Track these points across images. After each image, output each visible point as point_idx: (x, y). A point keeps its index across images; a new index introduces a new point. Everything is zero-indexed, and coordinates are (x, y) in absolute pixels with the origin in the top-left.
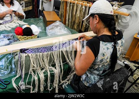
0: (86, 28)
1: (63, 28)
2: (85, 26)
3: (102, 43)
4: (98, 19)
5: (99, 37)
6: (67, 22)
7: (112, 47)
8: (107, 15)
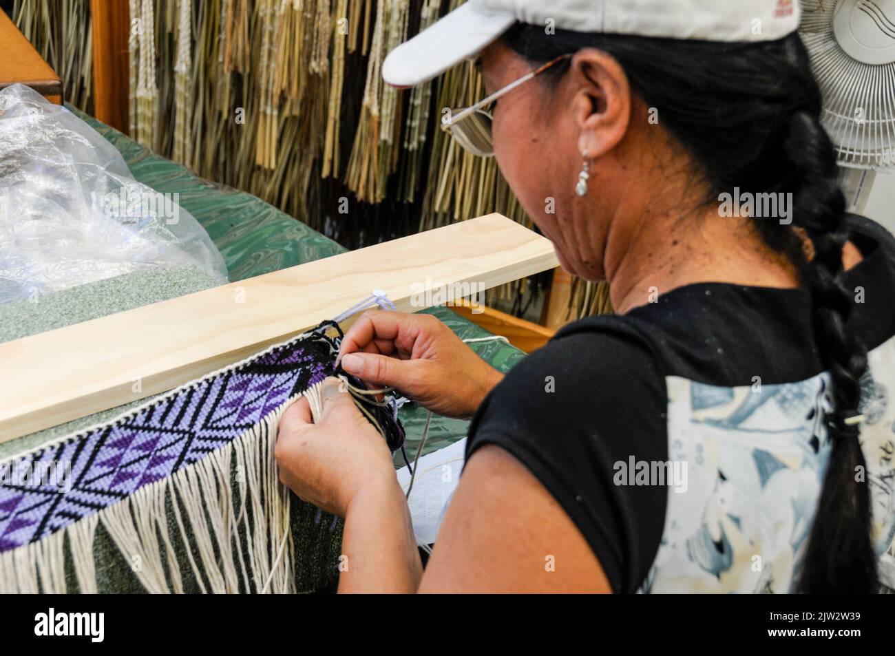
0: (403, 152)
1: (90, 185)
2: (386, 134)
3: (698, 404)
4: (617, 97)
5: (637, 313)
6: (144, 89)
7: (815, 443)
8: (740, 62)
